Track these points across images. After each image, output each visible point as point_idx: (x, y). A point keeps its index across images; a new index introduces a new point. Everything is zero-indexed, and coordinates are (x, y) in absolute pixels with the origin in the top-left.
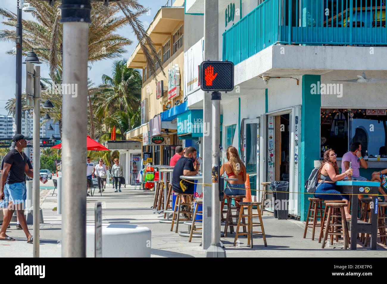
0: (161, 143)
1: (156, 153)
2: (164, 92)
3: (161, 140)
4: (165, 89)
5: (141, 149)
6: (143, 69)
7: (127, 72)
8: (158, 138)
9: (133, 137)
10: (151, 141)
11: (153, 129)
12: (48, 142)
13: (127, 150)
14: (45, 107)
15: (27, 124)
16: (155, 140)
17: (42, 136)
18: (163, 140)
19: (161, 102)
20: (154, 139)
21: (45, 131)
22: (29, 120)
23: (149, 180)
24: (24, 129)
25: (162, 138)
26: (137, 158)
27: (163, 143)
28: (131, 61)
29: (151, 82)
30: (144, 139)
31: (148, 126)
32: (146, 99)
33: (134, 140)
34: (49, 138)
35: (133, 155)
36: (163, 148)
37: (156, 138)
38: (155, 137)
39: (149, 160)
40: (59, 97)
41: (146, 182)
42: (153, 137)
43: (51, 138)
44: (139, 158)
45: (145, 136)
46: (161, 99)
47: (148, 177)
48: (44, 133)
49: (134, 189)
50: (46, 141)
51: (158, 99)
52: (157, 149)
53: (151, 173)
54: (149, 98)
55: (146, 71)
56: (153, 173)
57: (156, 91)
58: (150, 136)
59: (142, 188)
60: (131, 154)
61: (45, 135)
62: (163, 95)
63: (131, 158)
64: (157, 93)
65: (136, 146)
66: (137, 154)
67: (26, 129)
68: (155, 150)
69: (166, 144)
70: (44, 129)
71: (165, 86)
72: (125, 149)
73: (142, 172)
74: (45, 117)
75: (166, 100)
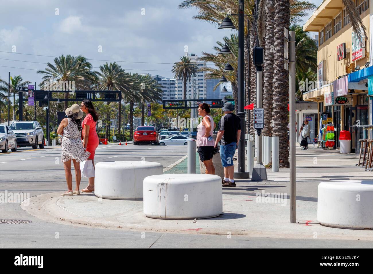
0: (344, 103)
1: (336, 113)
2: (346, 53)
3: (344, 100)
4: (347, 51)
5: (317, 109)
6: (319, 32)
7: (298, 35)
8: (342, 98)
9: (311, 97)
10: (335, 102)
11: (338, 89)
12: (218, 104)
13: (300, 110)
14: (225, 69)
15: (193, 86)
16: (339, 100)
17: (203, 98)
18: (346, 101)
19: (342, 64)
20: (337, 99)
21: (206, 92)
22: (195, 82)
23: (329, 139)
24: (191, 90)
25: (345, 99)
26: (309, 118)
27: (346, 103)
28: (309, 25)
29: (329, 44)
30: (326, 99)
31: (331, 87)
32: (324, 61)
33: (311, 100)
34: (222, 99)
35: (306, 115)
36: (344, 108)
37: (340, 98)
38: (338, 97)
39: (329, 120)
40: (234, 60)
41: (326, 141)
42: (337, 98)
43: (223, 99)
44: (311, 118)
45: (327, 96)
46: (342, 61)
47: (329, 136)
48: (205, 95)
49: (312, 147)
50: (215, 102)
51: (340, 61)
52: (337, 109)
53: (332, 133)
54: (327, 60)
55: (323, 34)
56: (334, 132)
57: (338, 53)
58: (334, 97)
59: (320, 147)
60: (304, 114)
61: (206, 96)
62: (345, 57)
63: (304, 118)
64: (339, 54)
65: (309, 107)
66: (310, 114)
67: (192, 91)
68: (334, 110)
69: (349, 104)
70: (205, 91)
71: (347, 49)
72: (298, 109)
73: (321, 131)
74: (221, 79)
75: (348, 61)
